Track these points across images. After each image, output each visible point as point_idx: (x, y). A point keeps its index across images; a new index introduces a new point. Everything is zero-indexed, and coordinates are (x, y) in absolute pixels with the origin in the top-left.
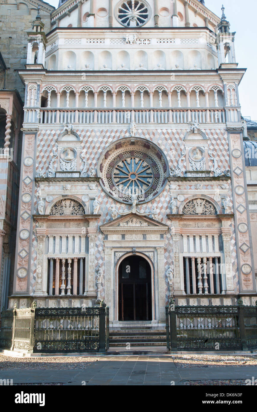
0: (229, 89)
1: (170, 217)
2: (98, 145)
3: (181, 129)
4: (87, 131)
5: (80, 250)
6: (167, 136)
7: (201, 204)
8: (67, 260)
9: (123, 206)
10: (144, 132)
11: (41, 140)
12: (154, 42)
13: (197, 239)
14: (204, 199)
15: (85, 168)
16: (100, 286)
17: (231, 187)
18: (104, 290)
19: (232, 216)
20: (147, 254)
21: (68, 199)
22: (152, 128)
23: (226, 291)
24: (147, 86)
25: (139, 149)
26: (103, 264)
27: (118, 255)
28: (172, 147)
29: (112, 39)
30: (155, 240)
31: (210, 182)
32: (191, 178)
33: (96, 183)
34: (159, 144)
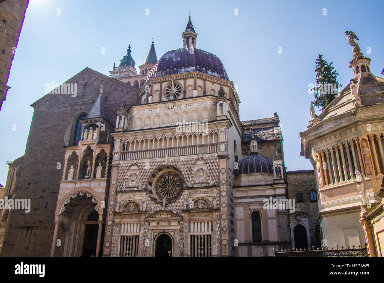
0: (221, 132)
2: (148, 171)
3: (192, 158)
4: (143, 163)
5: (137, 231)
6: (185, 163)
7: (202, 202)
8: (130, 237)
9: (159, 205)
11: (121, 170)
12: (183, 106)
13: (199, 224)
14: (203, 200)
15: (141, 184)
17: (219, 192)
19: (218, 210)
20: (170, 233)
21: (132, 202)
22: (176, 158)
23: (213, 255)
24: (176, 134)
25: (173, 171)
28: (187, 169)
29: (161, 108)
30: (175, 225)
31: (207, 189)
32: (195, 187)
33: (146, 192)
34: (180, 168)
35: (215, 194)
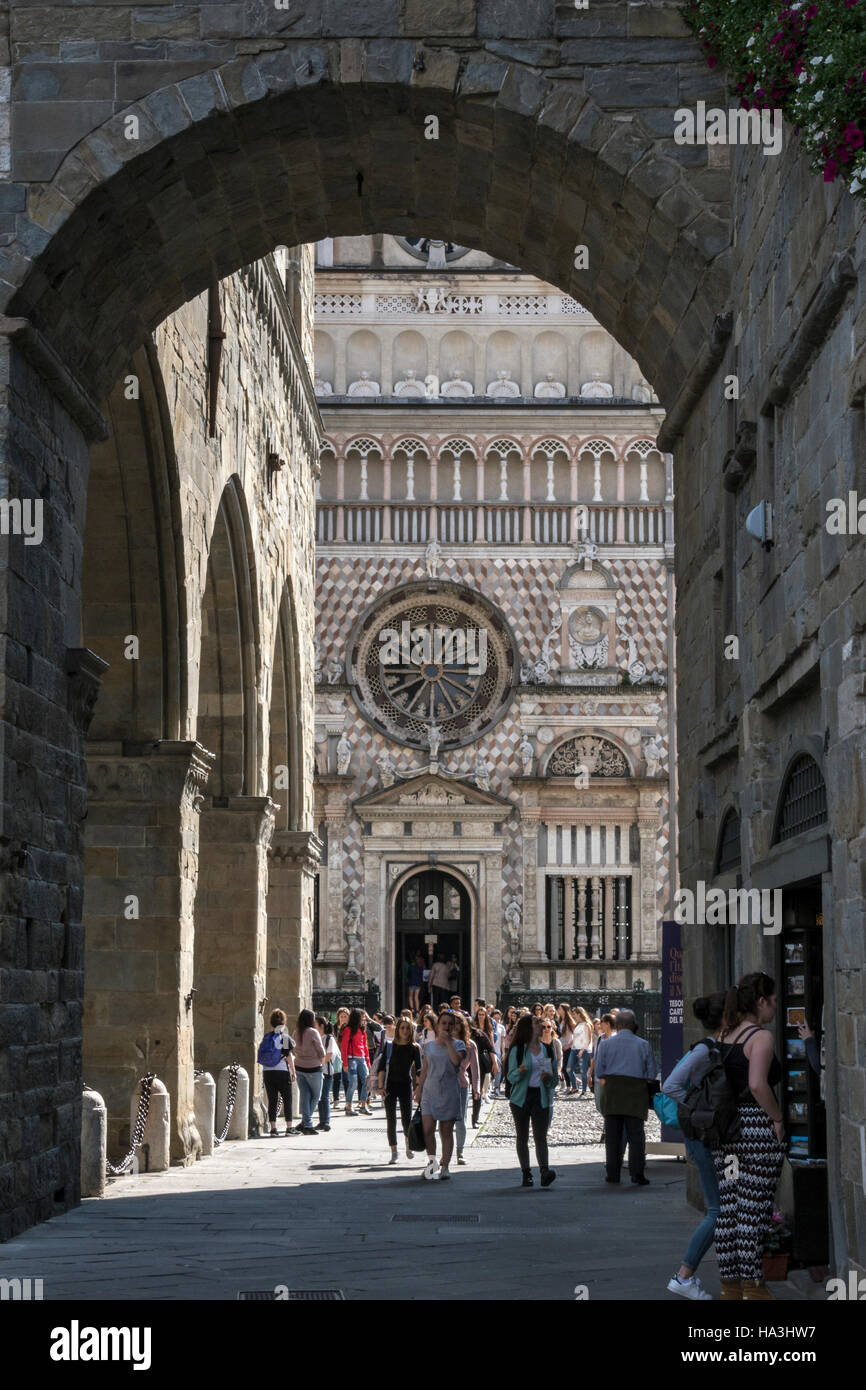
1: (518, 780)
3: (552, 560)
4: (320, 563)
6: (517, 578)
7: (593, 749)
9: (408, 752)
10: (461, 566)
13: (581, 834)
14: (600, 739)
16: (352, 940)
17: (666, 710)
18: (362, 948)
19: (663, 781)
22: (480, 554)
23: (639, 953)
24: (469, 440)
25: (448, 603)
26: (360, 891)
27: (396, 869)
28: (529, 607)
29: (381, 296)
30: (480, 836)
31: (617, 697)
32: (569, 687)
33: (343, 696)
34: (497, 599)
35: (653, 718)
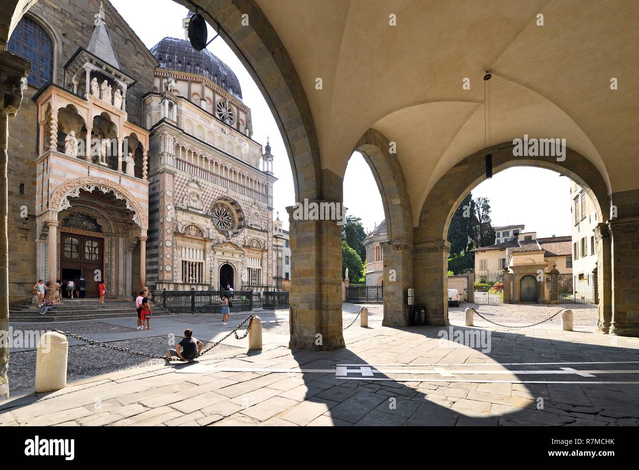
0: (270, 186)
1: (244, 246)
2: (211, 196)
3: (250, 200)
4: (204, 184)
5: (200, 258)
6: (244, 202)
7: (255, 242)
8: (192, 263)
10: (234, 196)
11: (177, 181)
12: (237, 139)
13: (253, 259)
14: (257, 240)
15: (204, 208)
16: (212, 279)
18: (214, 282)
19: (267, 250)
20: (233, 264)
21: (195, 226)
22: (237, 194)
23: (262, 284)
24: (235, 168)
25: (227, 204)
26: (213, 267)
27: (220, 263)
28: (246, 209)
30: (237, 257)
31: (260, 232)
32: (253, 228)
